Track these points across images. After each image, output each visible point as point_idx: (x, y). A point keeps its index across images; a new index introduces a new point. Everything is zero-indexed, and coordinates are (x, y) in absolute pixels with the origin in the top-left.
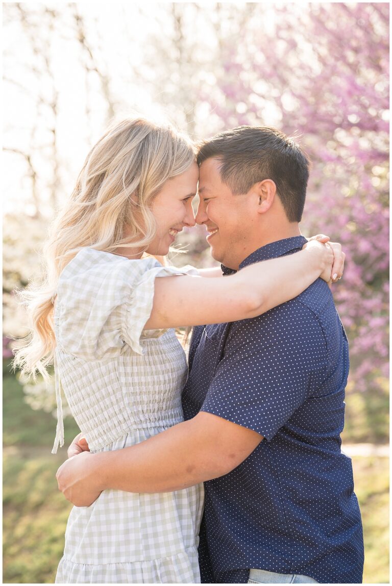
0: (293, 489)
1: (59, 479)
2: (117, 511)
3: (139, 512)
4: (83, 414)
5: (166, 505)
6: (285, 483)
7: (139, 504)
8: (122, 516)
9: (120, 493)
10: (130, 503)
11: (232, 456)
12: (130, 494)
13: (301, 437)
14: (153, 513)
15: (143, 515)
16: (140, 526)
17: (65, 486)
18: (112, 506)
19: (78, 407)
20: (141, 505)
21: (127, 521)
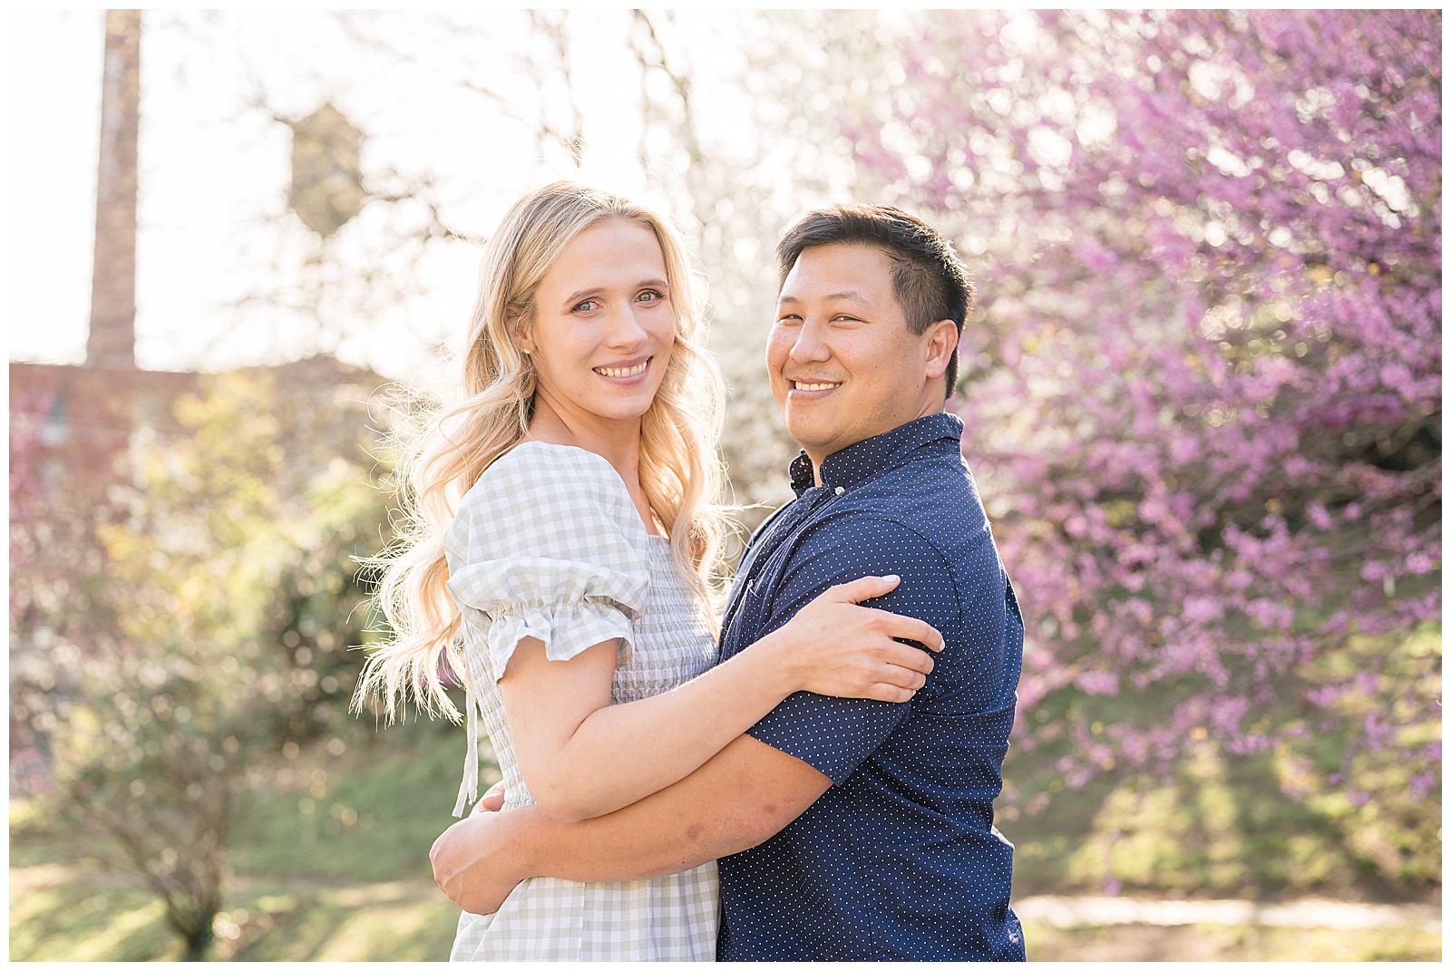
0: (889, 890)
1: (436, 861)
2: (541, 914)
3: (581, 919)
4: (504, 729)
5: (635, 915)
6: (875, 877)
7: (583, 905)
8: (549, 924)
9: (550, 883)
10: (567, 901)
11: (771, 809)
12: (568, 884)
13: (912, 792)
14: (607, 927)
15: (588, 926)
16: (579, 946)
17: (449, 872)
18: (532, 904)
19: (495, 715)
20: (585, 908)
21: (556, 934)
